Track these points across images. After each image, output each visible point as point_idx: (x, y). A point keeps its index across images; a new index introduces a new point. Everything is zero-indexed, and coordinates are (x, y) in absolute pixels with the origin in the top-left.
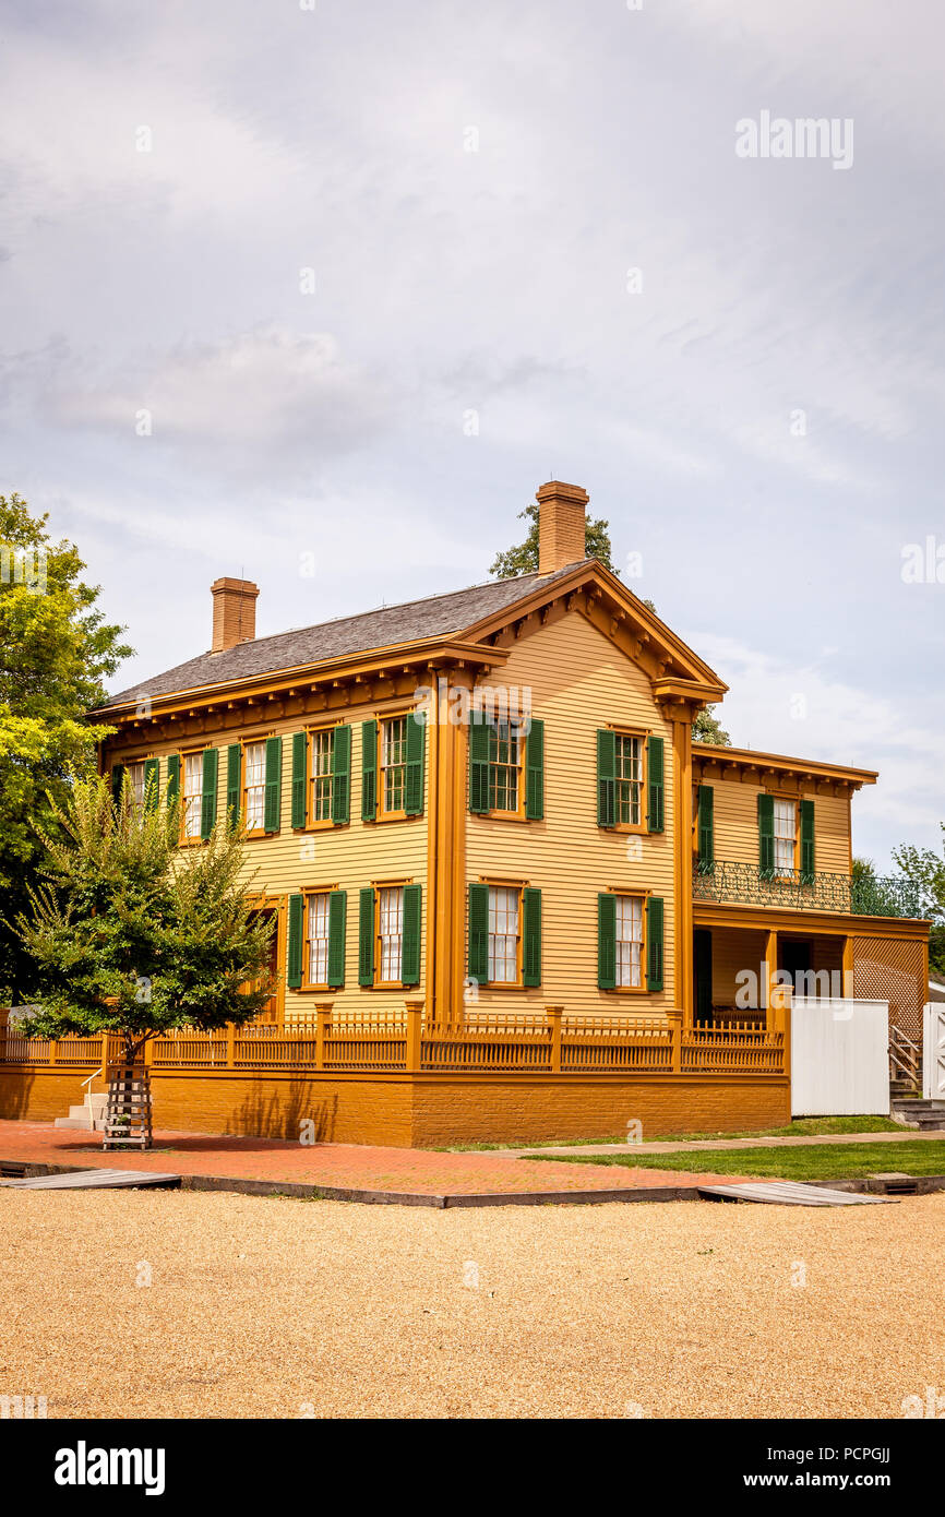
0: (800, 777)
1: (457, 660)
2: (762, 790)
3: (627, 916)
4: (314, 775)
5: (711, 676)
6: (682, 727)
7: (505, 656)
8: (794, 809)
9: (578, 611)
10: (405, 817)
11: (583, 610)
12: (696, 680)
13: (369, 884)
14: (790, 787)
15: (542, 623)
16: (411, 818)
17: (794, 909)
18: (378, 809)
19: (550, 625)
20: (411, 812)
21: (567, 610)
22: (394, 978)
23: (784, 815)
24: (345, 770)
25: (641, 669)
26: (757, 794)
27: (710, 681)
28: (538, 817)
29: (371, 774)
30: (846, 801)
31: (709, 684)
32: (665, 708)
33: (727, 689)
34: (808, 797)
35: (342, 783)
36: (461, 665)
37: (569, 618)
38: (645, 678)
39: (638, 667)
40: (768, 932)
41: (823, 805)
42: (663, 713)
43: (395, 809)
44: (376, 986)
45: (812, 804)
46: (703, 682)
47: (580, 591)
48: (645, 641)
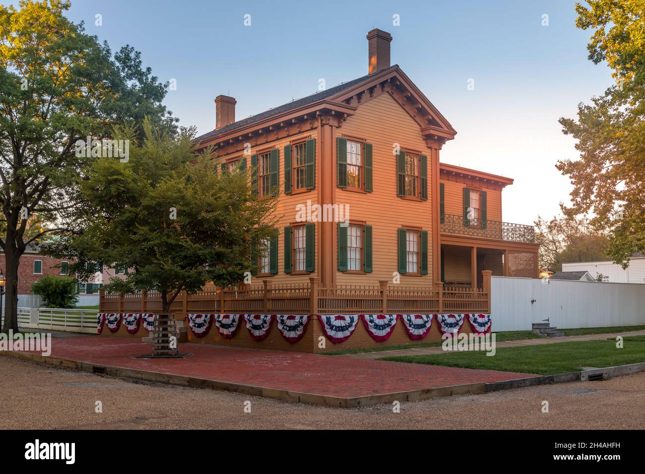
0: (481, 180)
1: (331, 110)
2: (465, 186)
3: (411, 239)
4: (261, 174)
5: (449, 126)
6: (435, 151)
7: (354, 109)
8: (478, 194)
9: (388, 92)
10: (306, 191)
11: (390, 91)
12: (442, 128)
13: (288, 225)
14: (477, 185)
15: (371, 96)
16: (310, 190)
17: (483, 238)
18: (293, 187)
19: (374, 98)
20: (308, 188)
21: (383, 91)
22: (301, 269)
23: (474, 197)
24: (276, 170)
25: (417, 122)
26: (463, 187)
27: (449, 129)
28: (371, 191)
29: (289, 171)
30: (499, 192)
31: (448, 130)
32: (428, 141)
33: (456, 133)
34: (484, 190)
35: (275, 177)
36: (333, 113)
37: (384, 95)
38: (419, 127)
39: (415, 121)
40: (473, 247)
41: (490, 193)
42: (427, 144)
43: (301, 188)
44: (293, 273)
45: (486, 192)
46: (445, 129)
47: (389, 81)
48: (419, 108)
